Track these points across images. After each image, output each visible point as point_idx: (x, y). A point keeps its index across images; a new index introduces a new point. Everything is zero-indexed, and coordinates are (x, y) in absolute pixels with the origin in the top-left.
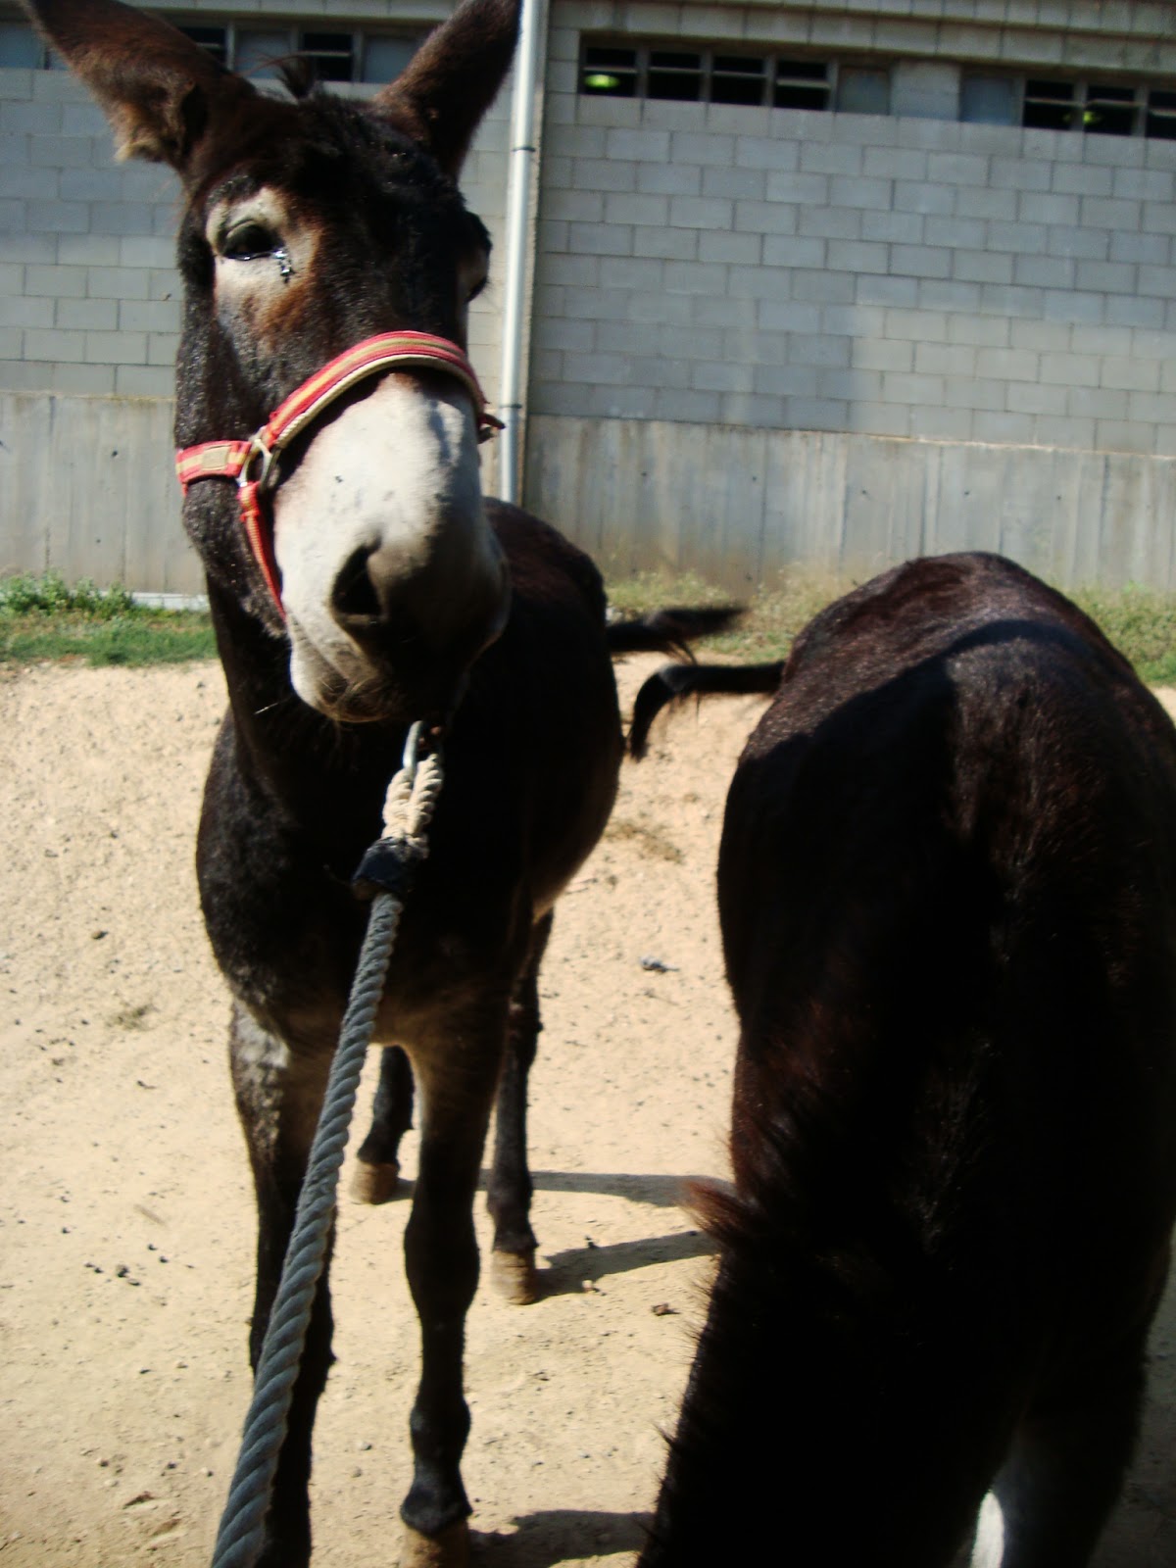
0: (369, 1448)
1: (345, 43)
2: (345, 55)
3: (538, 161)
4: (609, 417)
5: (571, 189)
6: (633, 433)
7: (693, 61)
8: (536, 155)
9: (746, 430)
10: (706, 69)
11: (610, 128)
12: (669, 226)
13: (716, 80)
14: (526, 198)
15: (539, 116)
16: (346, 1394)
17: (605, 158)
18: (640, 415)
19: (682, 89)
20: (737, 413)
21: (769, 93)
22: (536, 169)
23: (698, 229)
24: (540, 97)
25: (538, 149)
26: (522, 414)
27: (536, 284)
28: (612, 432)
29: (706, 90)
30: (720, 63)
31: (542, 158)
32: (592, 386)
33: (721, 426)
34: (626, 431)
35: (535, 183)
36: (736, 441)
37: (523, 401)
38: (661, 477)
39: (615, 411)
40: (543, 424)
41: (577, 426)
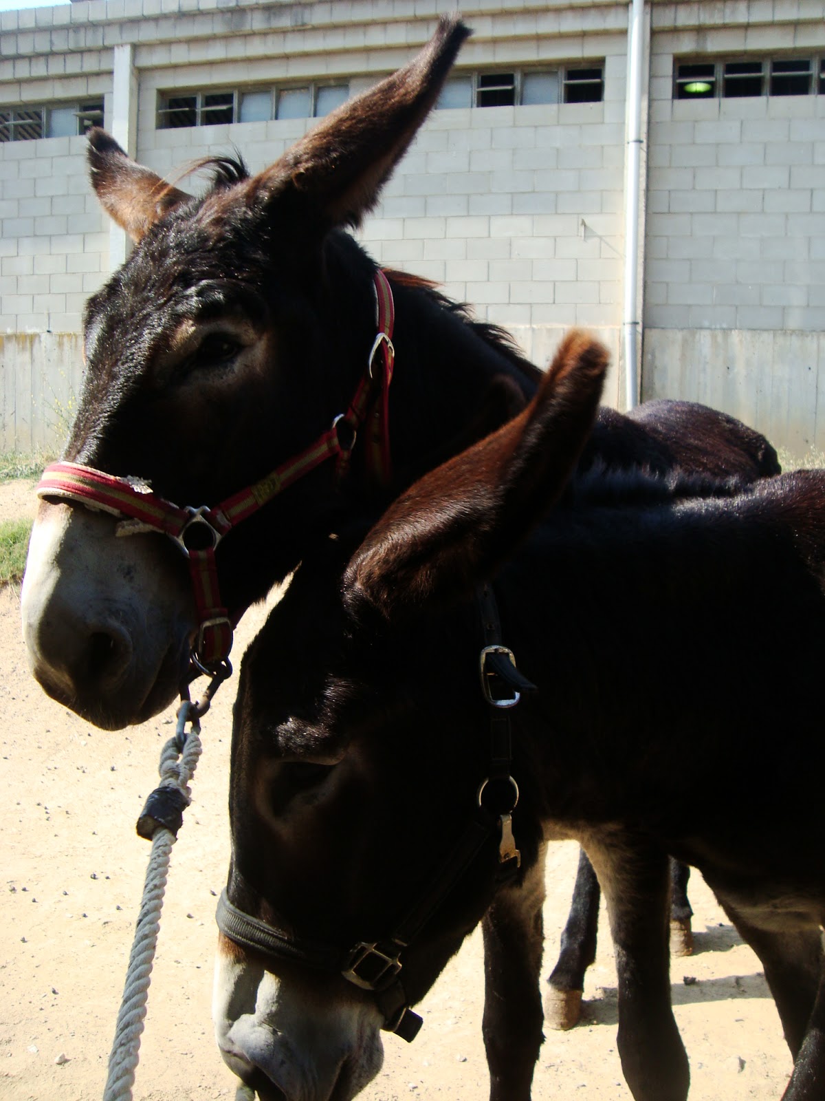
0: (465, 1060)
1: (509, 79)
2: (510, 87)
3: (645, 149)
4: (701, 328)
5: (670, 167)
6: (720, 339)
7: (757, 67)
8: (644, 145)
9: (802, 333)
10: (767, 73)
11: (696, 121)
12: (742, 189)
13: (774, 79)
14: (638, 175)
15: (645, 118)
16: (455, 1021)
17: (694, 143)
18: (725, 326)
19: (750, 88)
20: (794, 322)
21: (814, 85)
22: (644, 155)
23: (764, 190)
24: (645, 104)
25: (645, 141)
26: (639, 329)
27: (646, 236)
28: (704, 338)
29: (767, 87)
30: (777, 66)
31: (648, 147)
32: (690, 306)
33: (784, 331)
34: (714, 337)
35: (643, 165)
36: (795, 342)
37: (640, 320)
38: (740, 369)
39: (706, 324)
40: (653, 335)
41: (679, 335)
